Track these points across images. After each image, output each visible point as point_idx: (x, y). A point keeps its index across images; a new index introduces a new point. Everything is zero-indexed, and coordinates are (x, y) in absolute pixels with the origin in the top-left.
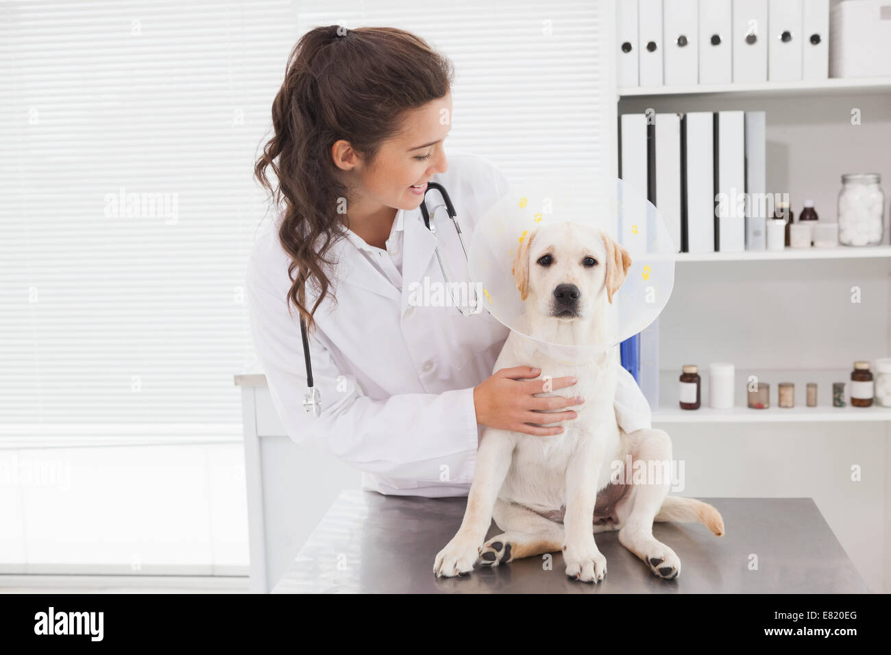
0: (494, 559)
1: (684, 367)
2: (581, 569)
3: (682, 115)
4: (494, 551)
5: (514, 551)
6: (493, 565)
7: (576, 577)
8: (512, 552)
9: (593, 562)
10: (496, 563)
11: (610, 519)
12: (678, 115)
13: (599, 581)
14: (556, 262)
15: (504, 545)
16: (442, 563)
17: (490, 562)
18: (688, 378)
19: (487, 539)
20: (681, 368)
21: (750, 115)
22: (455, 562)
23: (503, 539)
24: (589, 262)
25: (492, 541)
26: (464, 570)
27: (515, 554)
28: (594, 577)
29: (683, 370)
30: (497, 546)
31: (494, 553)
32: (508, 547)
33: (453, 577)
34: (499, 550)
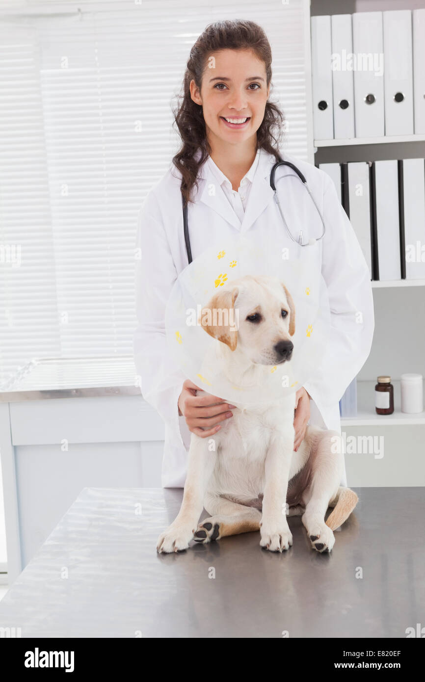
0: (205, 536)
1: (378, 378)
2: (271, 542)
3: (371, 163)
4: (205, 529)
5: (222, 531)
6: (204, 542)
7: (266, 548)
8: (220, 531)
9: (280, 536)
10: (207, 540)
11: (299, 505)
12: (368, 163)
13: (284, 551)
14: (264, 319)
15: (213, 525)
16: (163, 542)
17: (203, 539)
18: (382, 387)
19: (200, 521)
20: (376, 379)
22: (173, 541)
23: (213, 521)
24: (283, 314)
25: (204, 522)
26: (181, 548)
27: (222, 533)
28: (279, 547)
29: (378, 381)
30: (208, 526)
31: (205, 532)
32: (217, 527)
33: (171, 553)
34: (209, 529)
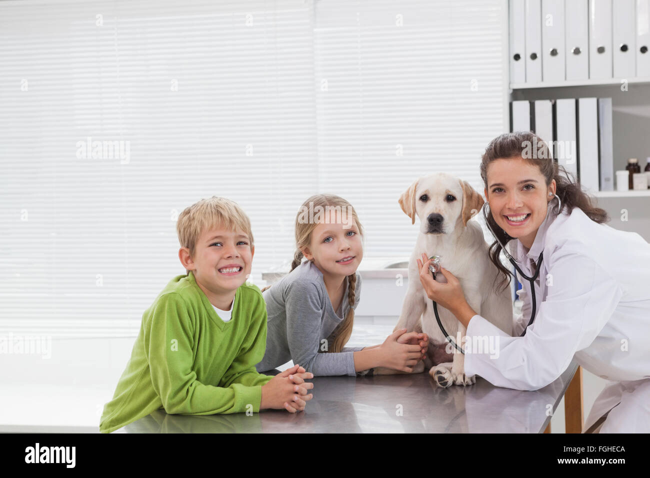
3: (553, 101)
9: (464, 375)
12: (551, 101)
14: (430, 200)
21: (601, 100)
24: (450, 198)
28: (463, 382)
